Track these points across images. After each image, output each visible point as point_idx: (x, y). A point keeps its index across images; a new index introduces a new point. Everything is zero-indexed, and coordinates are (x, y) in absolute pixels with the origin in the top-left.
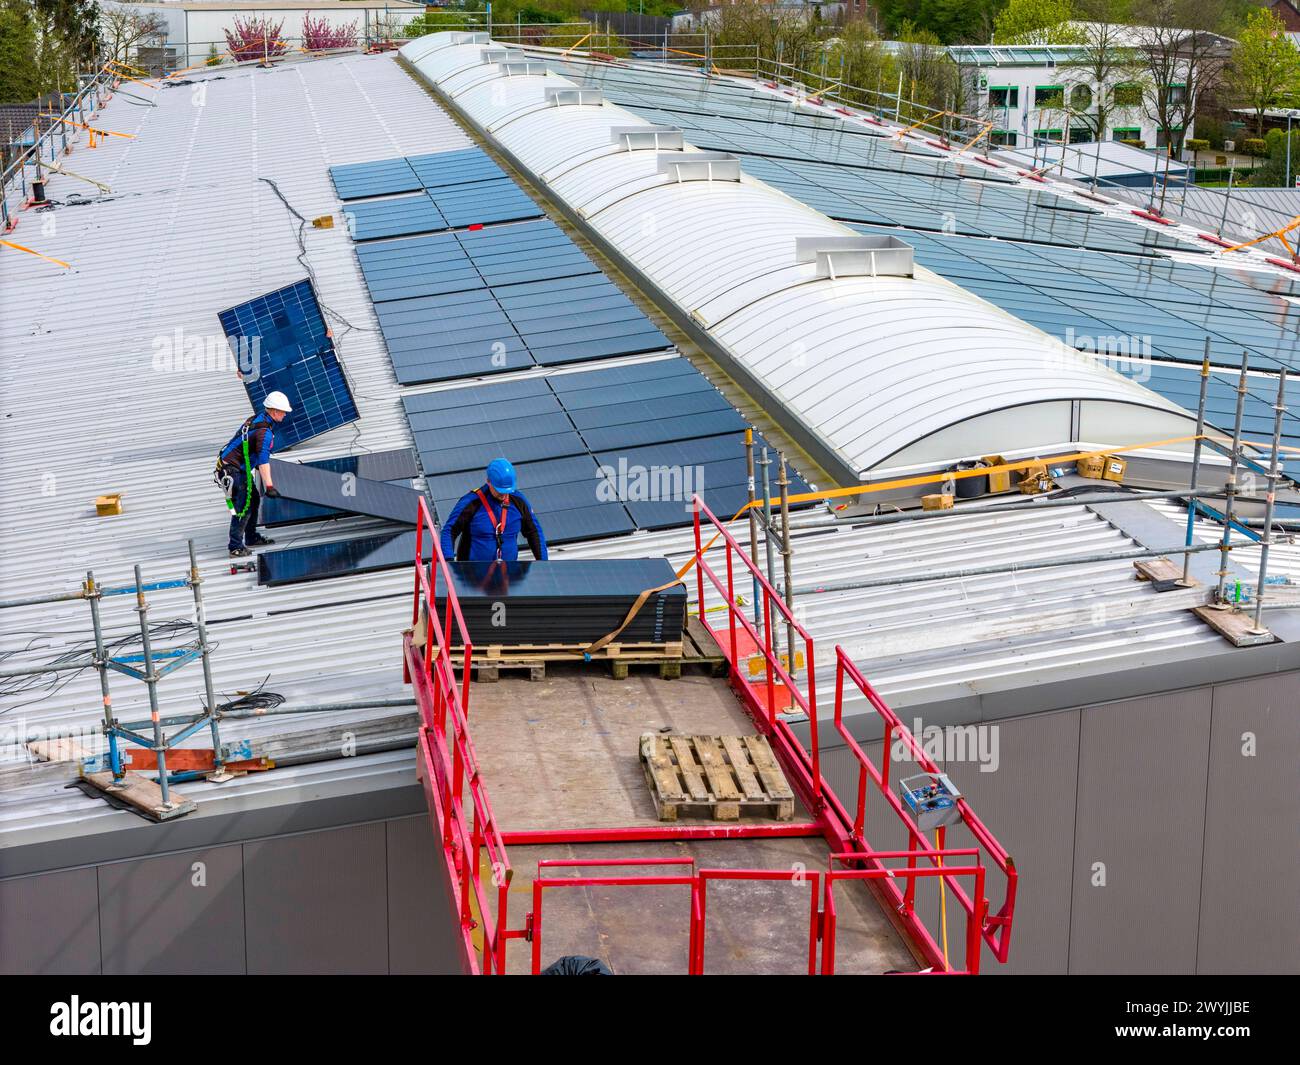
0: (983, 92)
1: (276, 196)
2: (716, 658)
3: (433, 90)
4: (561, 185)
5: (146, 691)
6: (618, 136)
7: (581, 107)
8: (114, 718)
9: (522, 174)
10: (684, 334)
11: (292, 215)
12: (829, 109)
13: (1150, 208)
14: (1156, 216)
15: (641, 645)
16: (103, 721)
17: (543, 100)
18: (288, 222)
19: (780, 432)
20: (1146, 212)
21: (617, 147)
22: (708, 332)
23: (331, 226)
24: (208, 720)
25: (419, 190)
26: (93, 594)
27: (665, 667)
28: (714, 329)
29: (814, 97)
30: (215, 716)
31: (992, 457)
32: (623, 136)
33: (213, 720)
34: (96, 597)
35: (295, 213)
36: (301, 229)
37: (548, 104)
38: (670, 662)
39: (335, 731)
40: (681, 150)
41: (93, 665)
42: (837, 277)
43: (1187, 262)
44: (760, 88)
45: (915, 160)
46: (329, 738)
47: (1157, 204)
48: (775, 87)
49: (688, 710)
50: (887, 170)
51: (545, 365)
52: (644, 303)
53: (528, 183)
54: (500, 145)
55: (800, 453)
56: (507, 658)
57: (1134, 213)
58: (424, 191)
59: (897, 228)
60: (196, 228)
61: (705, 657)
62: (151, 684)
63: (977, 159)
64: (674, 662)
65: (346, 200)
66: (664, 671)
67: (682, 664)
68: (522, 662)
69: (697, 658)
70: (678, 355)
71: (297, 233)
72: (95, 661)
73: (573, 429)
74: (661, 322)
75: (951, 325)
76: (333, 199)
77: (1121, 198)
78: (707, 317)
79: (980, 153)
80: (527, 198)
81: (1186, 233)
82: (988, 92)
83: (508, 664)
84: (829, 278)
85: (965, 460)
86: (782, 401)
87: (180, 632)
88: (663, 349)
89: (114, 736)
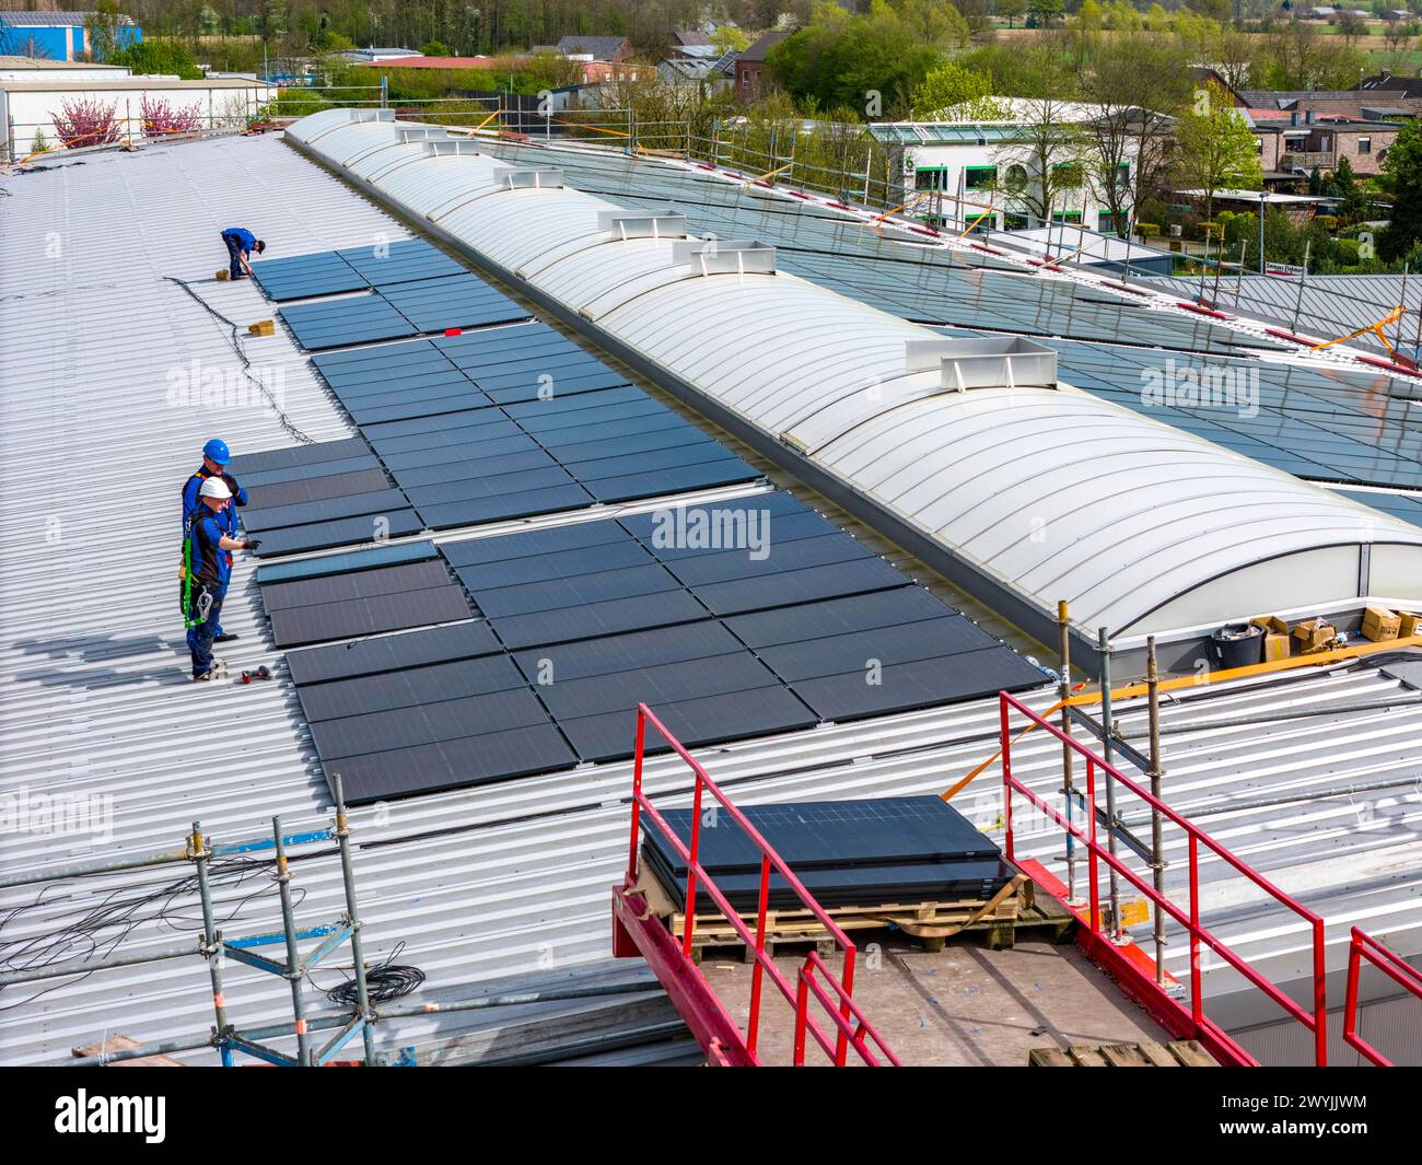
0: (909, 174)
1: (189, 297)
2: (1062, 917)
3: (339, 174)
4: (549, 279)
5: (288, 991)
6: (611, 223)
7: (538, 191)
8: (229, 1024)
9: (485, 269)
10: (767, 459)
11: (219, 321)
12: (782, 191)
13: (1200, 300)
14: (1211, 309)
15: (963, 903)
16: (213, 1029)
17: (492, 182)
18: (214, 328)
19: (948, 586)
20: (1195, 304)
21: (609, 235)
22: (812, 458)
23: (271, 332)
24: (361, 1024)
25: (365, 289)
26: (201, 853)
27: (996, 933)
28: (818, 455)
29: (761, 179)
30: (369, 1017)
31: (1264, 619)
32: (616, 222)
33: (367, 1022)
34: (205, 857)
35: (220, 317)
36: (234, 336)
37: (500, 186)
38: (1002, 925)
39: (531, 1030)
40: (685, 238)
41: (200, 952)
42: (967, 389)
43: (1282, 362)
44: (694, 168)
45: (914, 248)
46: (523, 1040)
47: (1208, 295)
48: (712, 167)
49: (1050, 998)
50: (890, 260)
51: (607, 503)
52: (698, 422)
53: (495, 279)
54: (450, 236)
55: (989, 614)
56: (784, 928)
57: (1180, 306)
58: (371, 289)
59: (947, 327)
60: (105, 336)
61: (1046, 917)
62: (294, 982)
63: (974, 246)
64: (1006, 925)
65: (279, 301)
66: (995, 938)
67: (1017, 928)
68: (805, 934)
69: (1037, 919)
70: (772, 487)
71: (232, 342)
72: (204, 947)
73: (679, 586)
74: (732, 446)
75: (1145, 448)
76: (262, 300)
77: (1162, 289)
78: (806, 438)
79: (977, 239)
80: (504, 297)
81: (1253, 328)
82: (914, 173)
83: (787, 936)
84: (956, 391)
85: (1231, 622)
86: (951, 547)
87: (248, 874)
88: (750, 480)
89: (229, 1049)
